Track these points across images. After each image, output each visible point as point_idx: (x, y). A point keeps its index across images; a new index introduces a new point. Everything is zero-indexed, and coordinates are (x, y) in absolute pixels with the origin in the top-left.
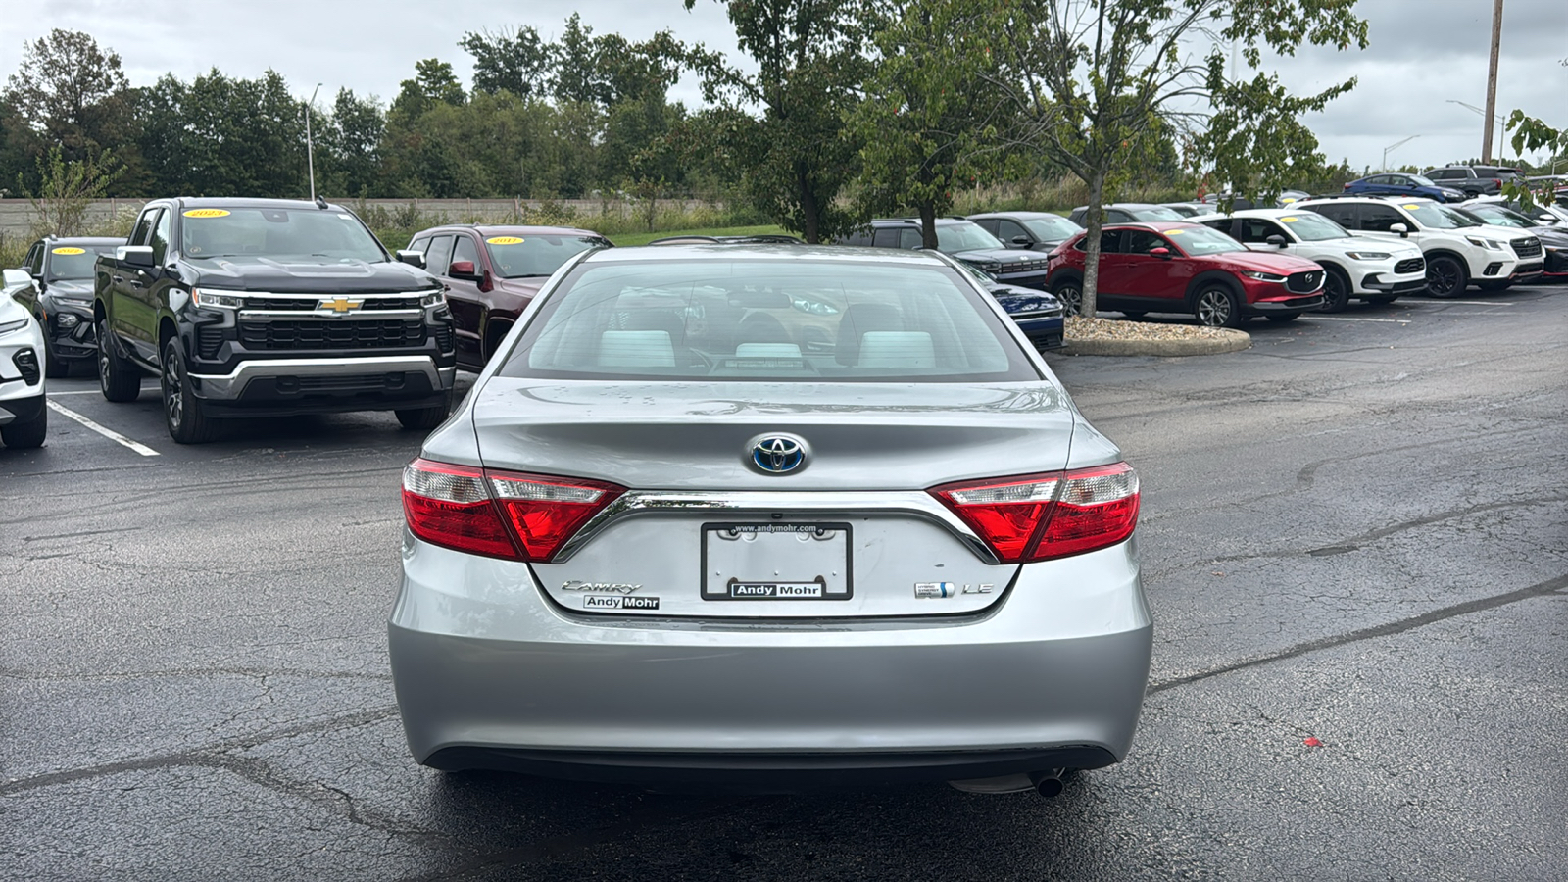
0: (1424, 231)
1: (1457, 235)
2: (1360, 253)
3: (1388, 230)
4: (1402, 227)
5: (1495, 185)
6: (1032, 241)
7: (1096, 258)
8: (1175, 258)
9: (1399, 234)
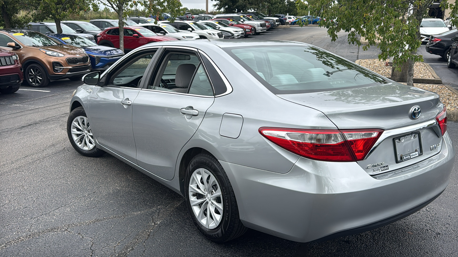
0: (196, 30)
1: (204, 31)
2: (186, 37)
3: (187, 30)
4: (190, 29)
5: (187, 17)
6: (83, 31)
7: (123, 37)
8: (140, 37)
9: (190, 31)
